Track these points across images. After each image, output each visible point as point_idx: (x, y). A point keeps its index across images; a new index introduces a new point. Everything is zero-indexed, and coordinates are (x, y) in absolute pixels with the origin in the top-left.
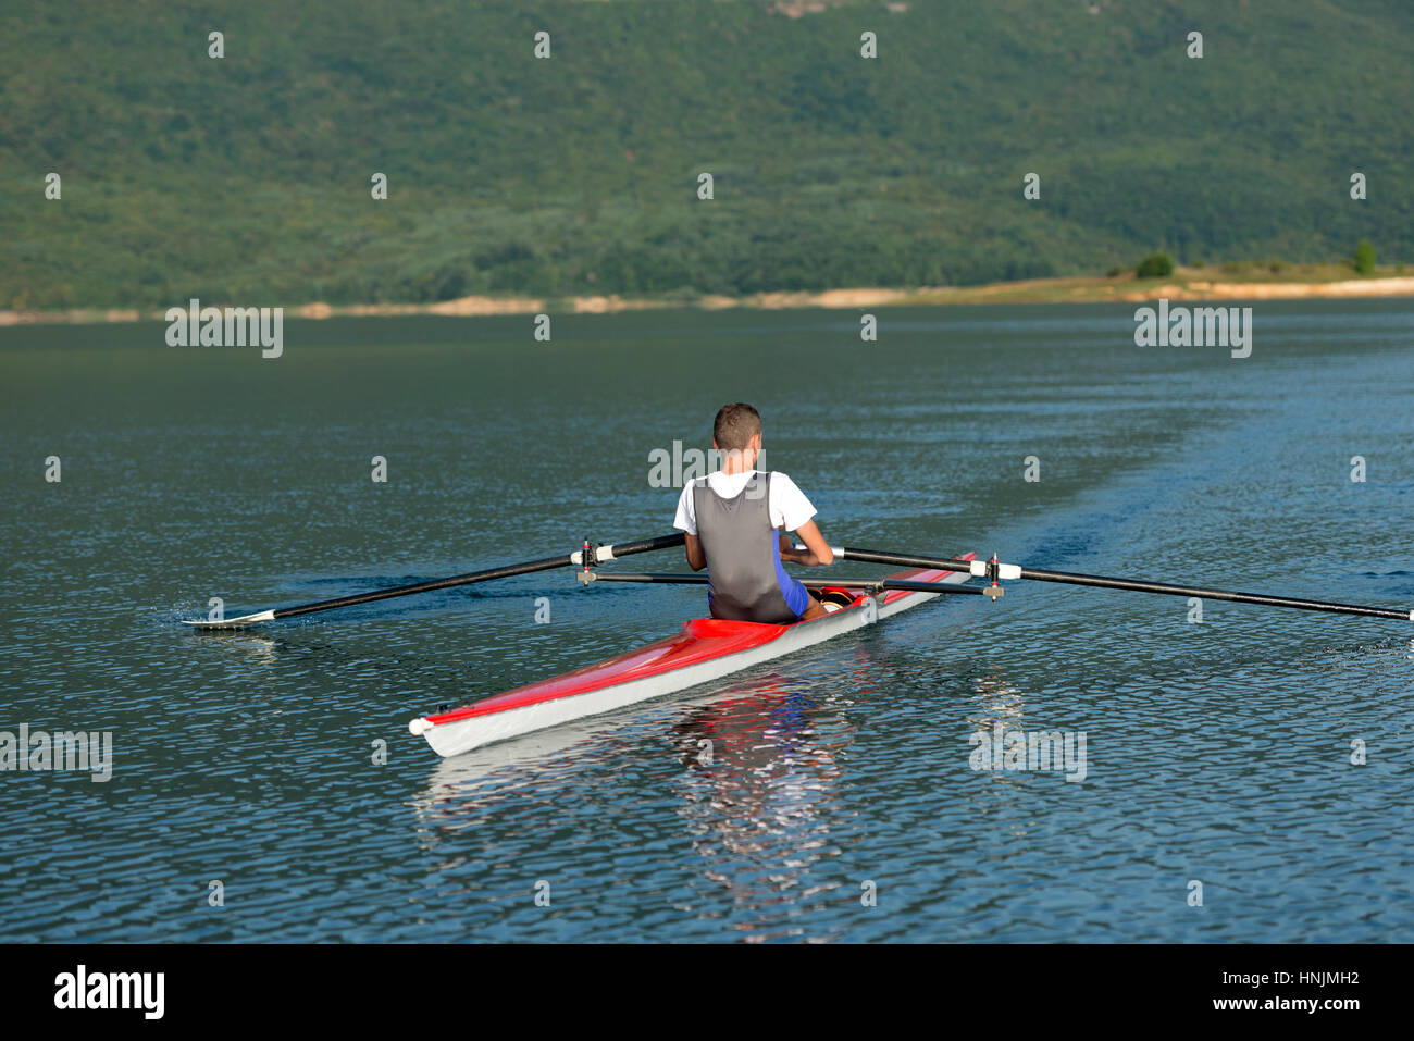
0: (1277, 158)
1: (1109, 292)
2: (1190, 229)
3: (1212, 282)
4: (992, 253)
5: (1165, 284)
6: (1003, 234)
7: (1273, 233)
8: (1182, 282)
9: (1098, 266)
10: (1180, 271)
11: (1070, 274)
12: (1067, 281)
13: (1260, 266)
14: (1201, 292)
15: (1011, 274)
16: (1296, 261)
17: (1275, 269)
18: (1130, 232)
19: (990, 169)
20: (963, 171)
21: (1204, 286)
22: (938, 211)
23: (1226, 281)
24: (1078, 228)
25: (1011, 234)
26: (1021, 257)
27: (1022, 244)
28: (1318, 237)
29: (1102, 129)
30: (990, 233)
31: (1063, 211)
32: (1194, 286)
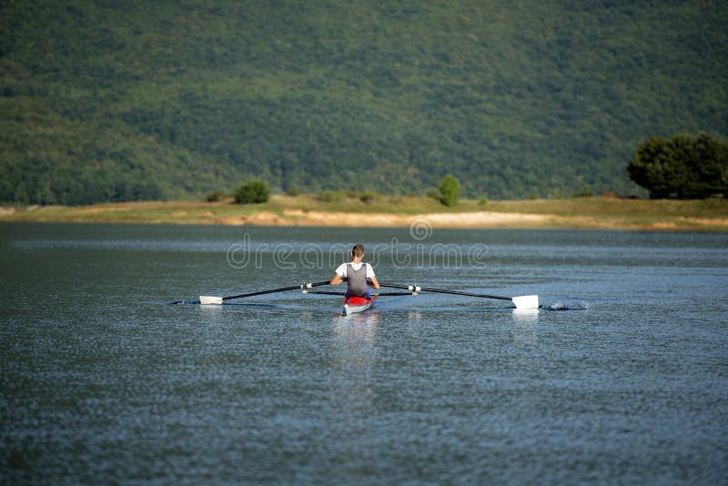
0: (376, 94)
1: (208, 216)
2: (292, 157)
3: (306, 210)
4: (102, 174)
5: (261, 210)
6: (112, 156)
7: (371, 165)
8: (278, 209)
9: (204, 190)
10: (277, 198)
11: (176, 198)
12: (170, 204)
13: (351, 196)
14: (294, 218)
15: (119, 196)
16: (391, 192)
17: (364, 199)
18: (235, 159)
19: (102, 93)
20: (76, 94)
21: (299, 213)
22: (50, 131)
23: (319, 210)
24: (185, 153)
25: (120, 157)
26: (131, 179)
27: (132, 166)
28: (412, 170)
29: (212, 59)
30: (101, 154)
31: (172, 137)
32: (287, 213)
